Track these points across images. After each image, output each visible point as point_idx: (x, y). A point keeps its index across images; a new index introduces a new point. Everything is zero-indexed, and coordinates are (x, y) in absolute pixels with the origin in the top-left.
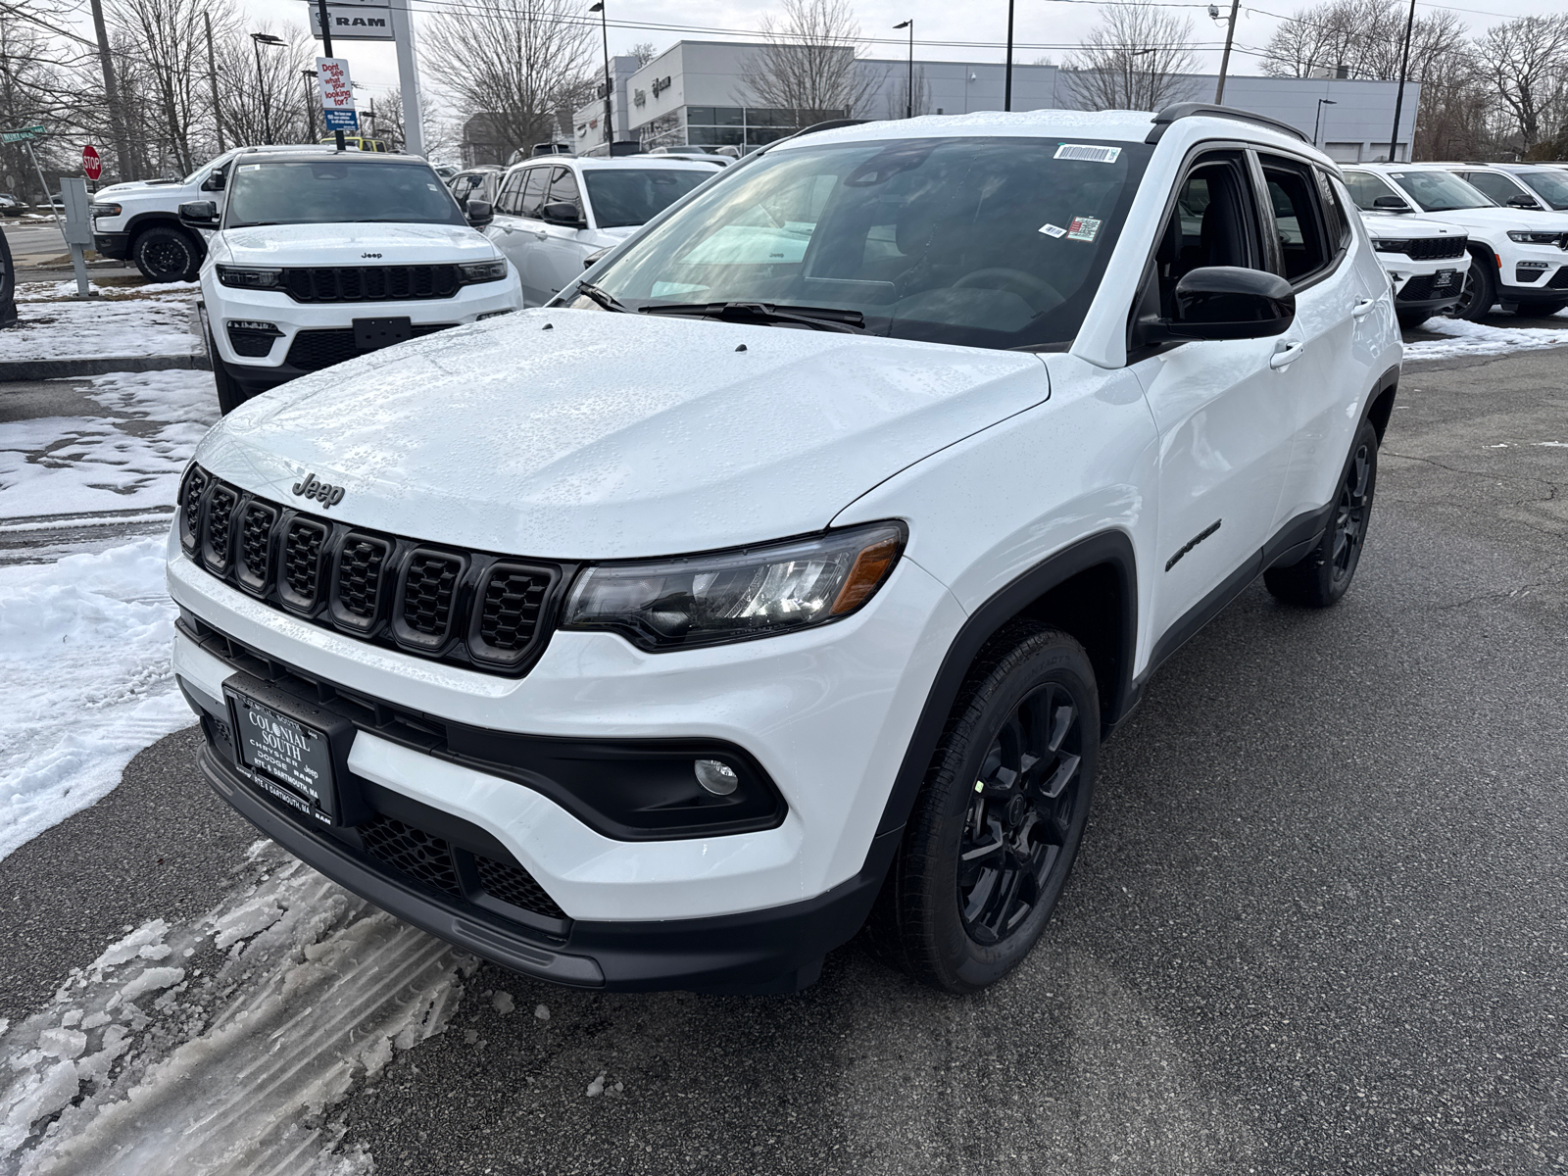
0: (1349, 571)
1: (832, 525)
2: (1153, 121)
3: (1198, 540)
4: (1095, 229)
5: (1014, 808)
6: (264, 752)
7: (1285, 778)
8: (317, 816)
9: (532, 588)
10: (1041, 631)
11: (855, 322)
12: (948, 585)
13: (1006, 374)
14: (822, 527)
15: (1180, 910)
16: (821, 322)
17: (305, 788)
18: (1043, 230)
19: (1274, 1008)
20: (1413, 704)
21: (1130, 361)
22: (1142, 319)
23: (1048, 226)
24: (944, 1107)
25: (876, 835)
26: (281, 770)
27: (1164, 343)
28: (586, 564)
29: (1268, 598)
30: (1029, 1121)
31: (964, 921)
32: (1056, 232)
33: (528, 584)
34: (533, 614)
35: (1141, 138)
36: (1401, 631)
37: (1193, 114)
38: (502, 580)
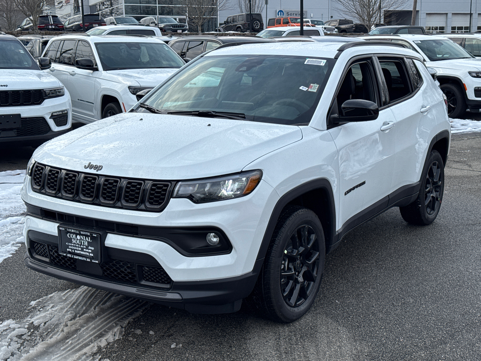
0: (436, 211)
1: (243, 170)
2: (337, 50)
3: (357, 187)
4: (317, 88)
5: (297, 265)
6: (71, 246)
7: (397, 274)
8: (93, 261)
9: (164, 188)
10: (303, 208)
11: (243, 117)
12: (274, 188)
13: (289, 132)
14: (240, 171)
15: (355, 306)
16: (232, 117)
17: (88, 254)
18: (301, 88)
19: (380, 325)
20: (450, 254)
21: (328, 129)
22: (332, 116)
23: (302, 87)
24: (278, 345)
25: (256, 260)
26: (79, 250)
27: (340, 123)
28: (178, 181)
29: (405, 223)
30: (303, 347)
31: (283, 295)
32: (305, 89)
33: (162, 187)
34: (165, 195)
35: (333, 57)
36: (453, 232)
37: (352, 47)
38: (155, 187)
